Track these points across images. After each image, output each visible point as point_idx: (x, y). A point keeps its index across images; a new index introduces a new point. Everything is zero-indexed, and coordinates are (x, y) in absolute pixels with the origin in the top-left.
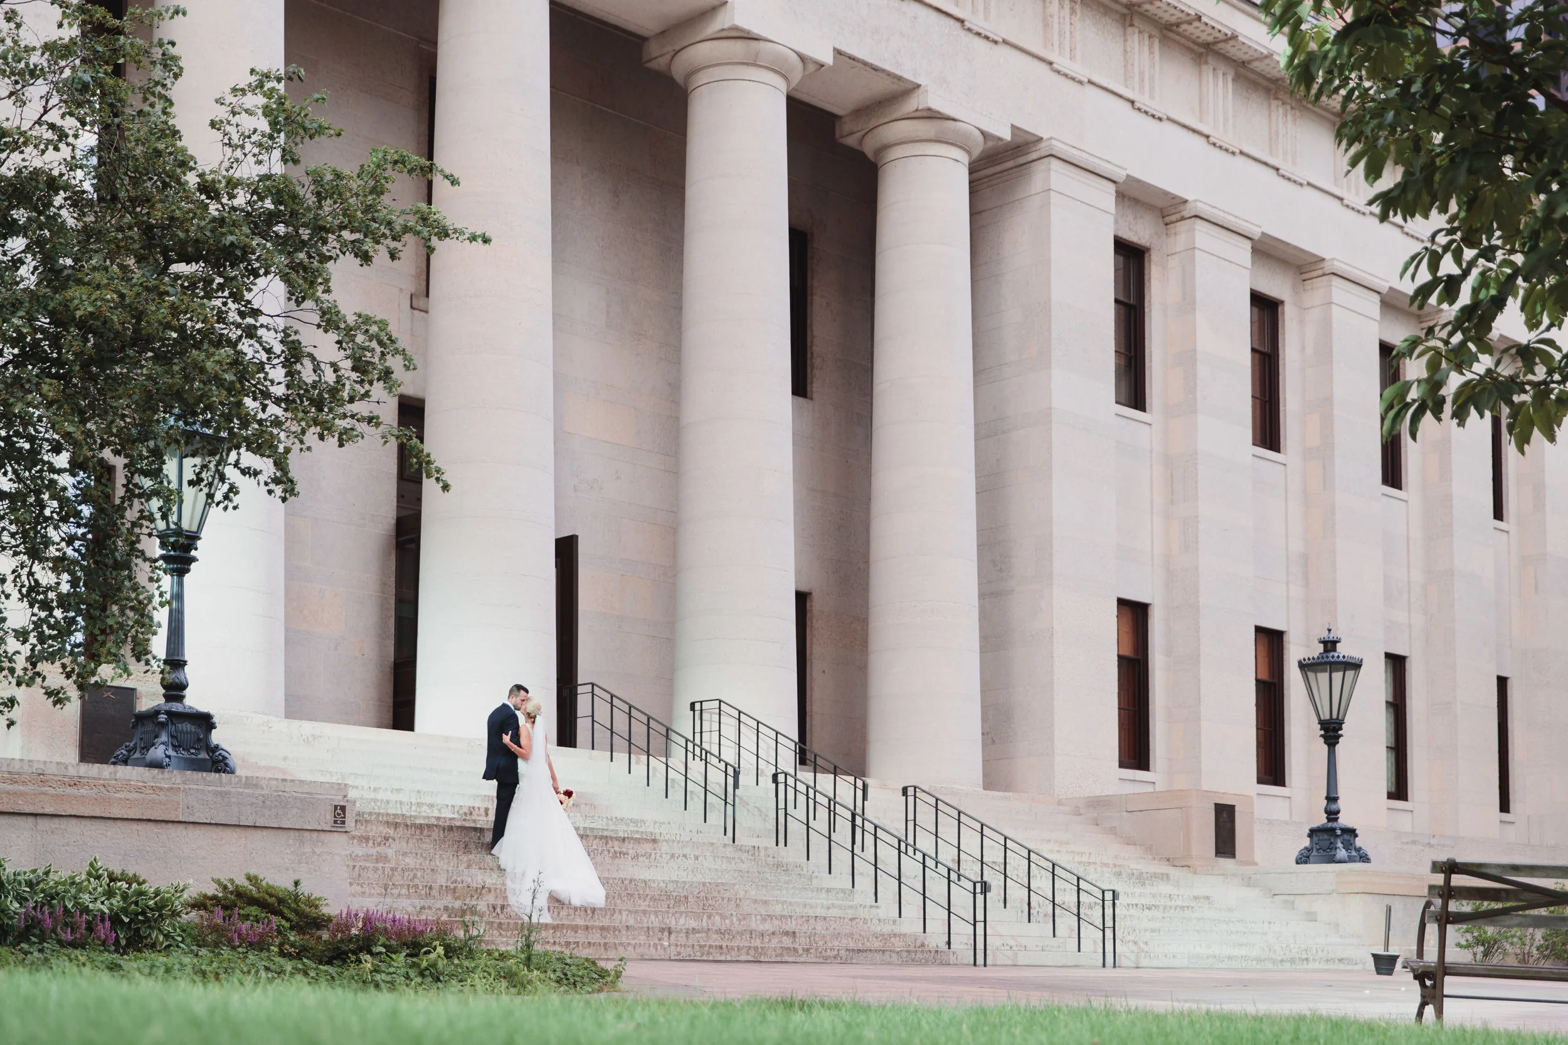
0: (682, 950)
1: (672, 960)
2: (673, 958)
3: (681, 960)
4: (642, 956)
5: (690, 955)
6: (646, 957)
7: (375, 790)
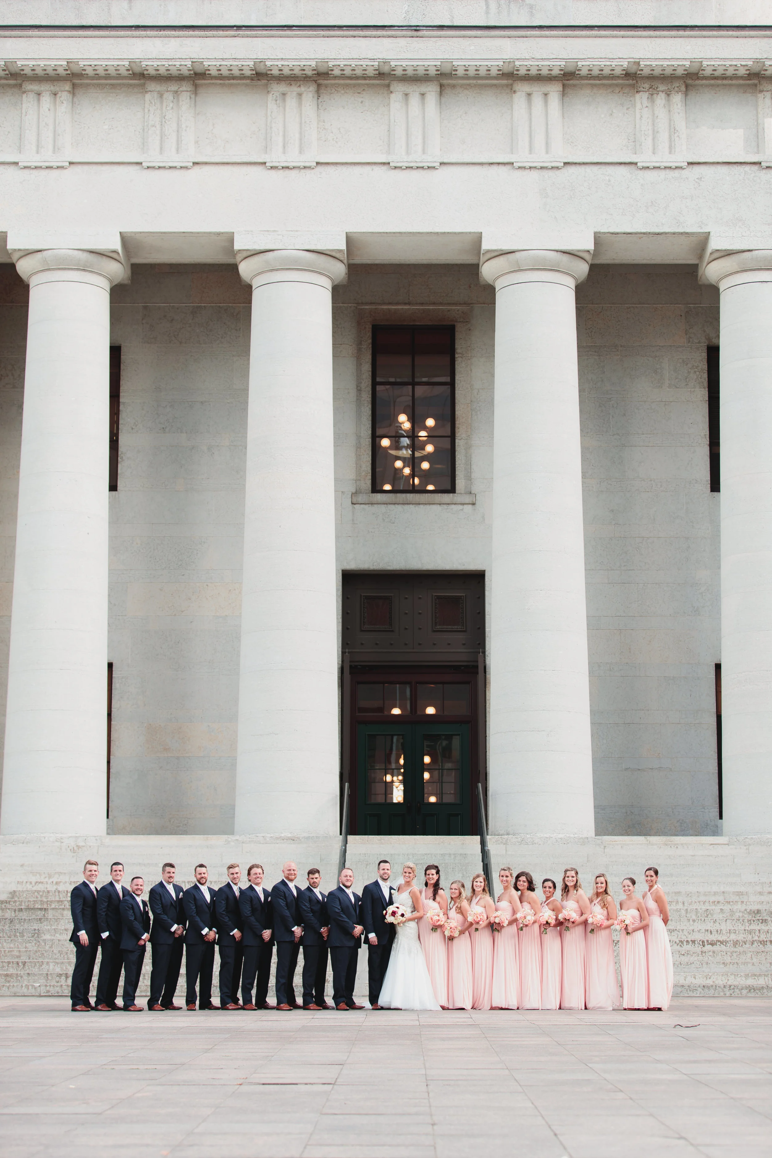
0: (51, 989)
1: (42, 996)
2: (42, 994)
3: (50, 996)
4: (15, 994)
5: (58, 992)
6: (17, 994)
7: (57, 883)
